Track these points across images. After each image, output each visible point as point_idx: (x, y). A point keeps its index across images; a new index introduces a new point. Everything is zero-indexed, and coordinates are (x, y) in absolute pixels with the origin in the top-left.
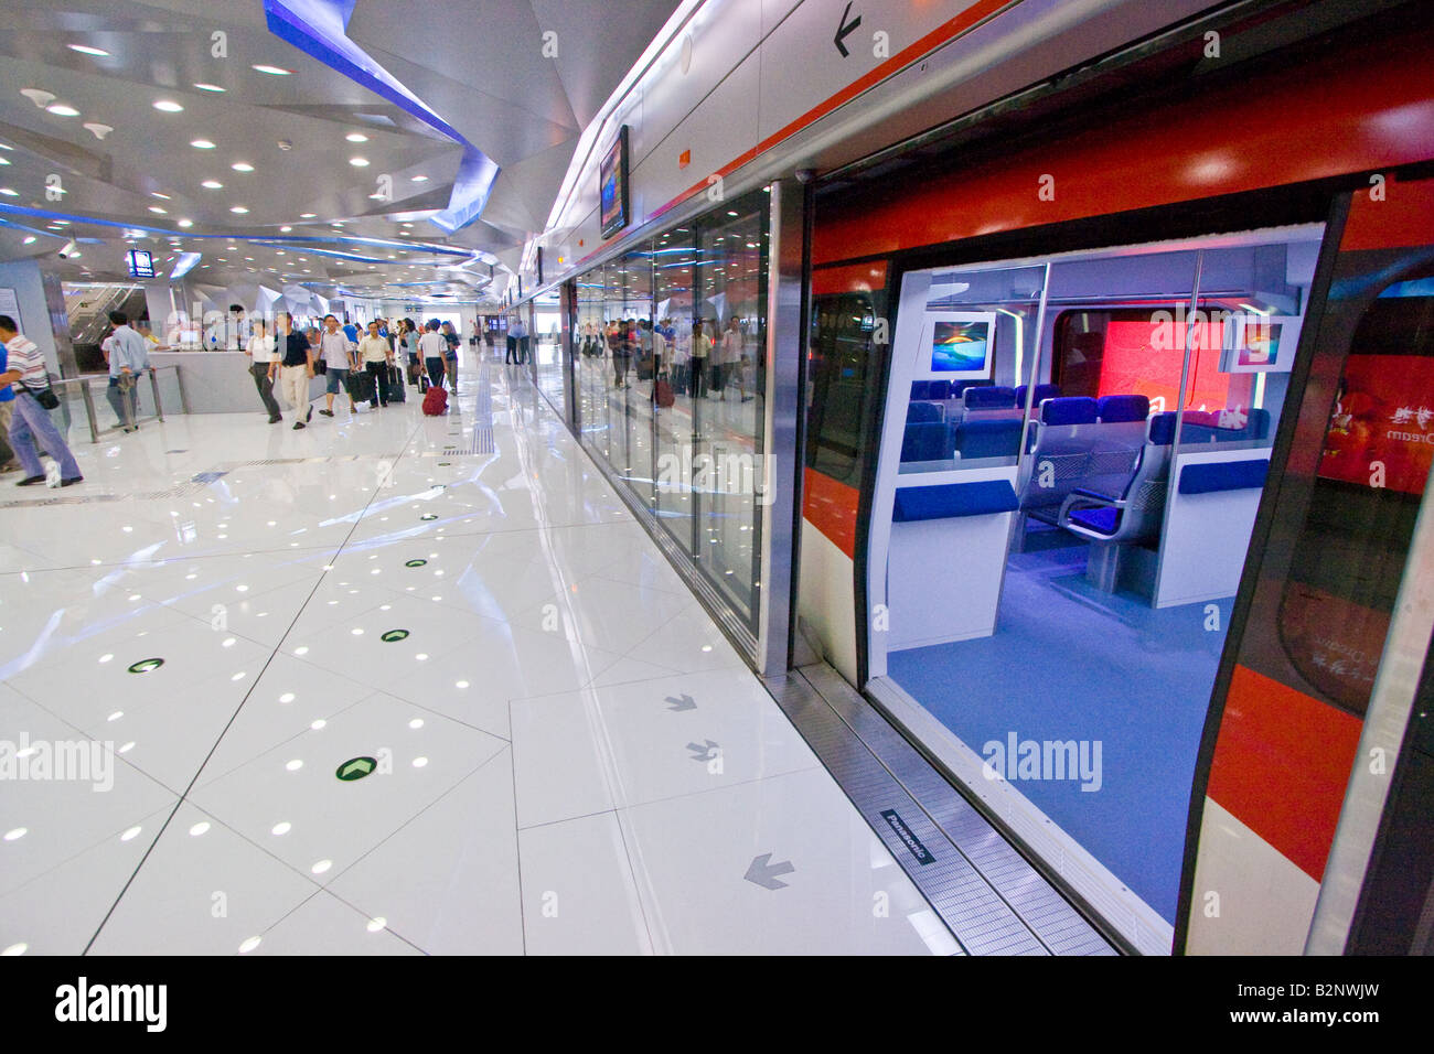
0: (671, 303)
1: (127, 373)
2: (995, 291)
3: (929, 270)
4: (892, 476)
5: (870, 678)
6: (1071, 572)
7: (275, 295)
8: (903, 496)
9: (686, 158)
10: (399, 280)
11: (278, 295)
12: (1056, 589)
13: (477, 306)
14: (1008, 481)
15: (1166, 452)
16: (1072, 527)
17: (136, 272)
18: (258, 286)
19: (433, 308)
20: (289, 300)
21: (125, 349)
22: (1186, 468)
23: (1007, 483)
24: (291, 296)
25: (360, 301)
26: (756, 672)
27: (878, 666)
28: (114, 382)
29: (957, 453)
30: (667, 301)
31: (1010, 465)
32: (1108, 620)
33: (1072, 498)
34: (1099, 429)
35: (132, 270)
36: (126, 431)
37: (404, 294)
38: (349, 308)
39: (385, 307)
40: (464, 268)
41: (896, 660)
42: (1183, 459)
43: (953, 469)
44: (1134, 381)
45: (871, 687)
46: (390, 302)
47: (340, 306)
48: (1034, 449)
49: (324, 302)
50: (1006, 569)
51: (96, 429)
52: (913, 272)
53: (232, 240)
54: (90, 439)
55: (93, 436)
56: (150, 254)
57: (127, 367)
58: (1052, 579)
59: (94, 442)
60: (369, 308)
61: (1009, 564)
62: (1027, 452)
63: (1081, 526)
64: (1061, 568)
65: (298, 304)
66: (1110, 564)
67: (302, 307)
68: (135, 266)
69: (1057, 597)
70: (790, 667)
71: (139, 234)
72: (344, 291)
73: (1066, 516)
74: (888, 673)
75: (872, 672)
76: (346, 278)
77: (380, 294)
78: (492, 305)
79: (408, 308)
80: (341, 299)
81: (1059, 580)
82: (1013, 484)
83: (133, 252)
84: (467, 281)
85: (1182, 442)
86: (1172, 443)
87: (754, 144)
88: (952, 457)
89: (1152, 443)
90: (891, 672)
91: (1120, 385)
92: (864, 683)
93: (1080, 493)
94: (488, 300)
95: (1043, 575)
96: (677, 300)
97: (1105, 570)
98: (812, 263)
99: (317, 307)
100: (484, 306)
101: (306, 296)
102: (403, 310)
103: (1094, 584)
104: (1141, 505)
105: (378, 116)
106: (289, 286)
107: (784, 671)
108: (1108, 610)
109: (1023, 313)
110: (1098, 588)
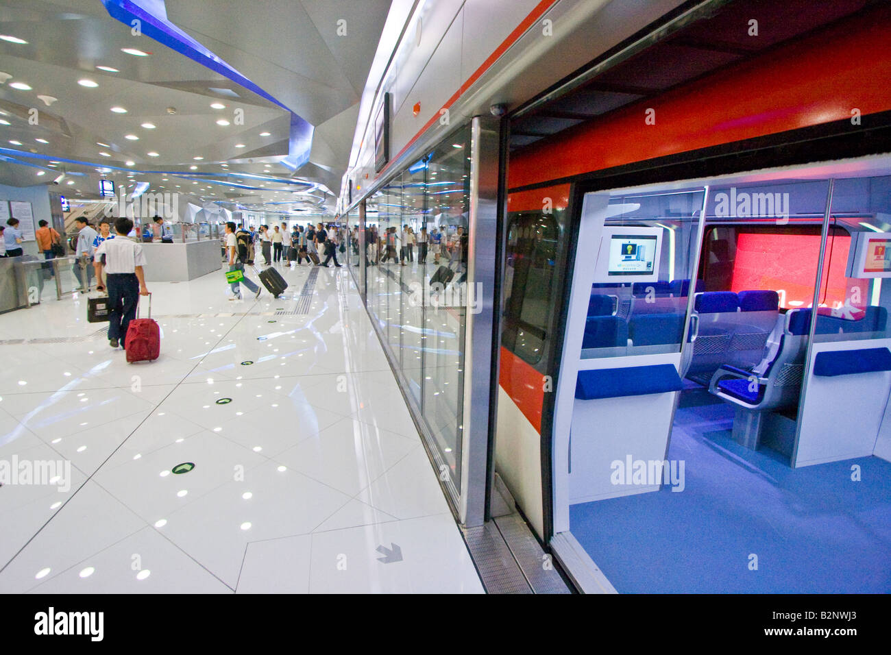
0: (442, 215)
1: (85, 256)
2: (653, 210)
3: (607, 192)
4: (574, 360)
5: (555, 533)
6: (720, 429)
7: (199, 209)
8: (583, 377)
9: (417, 108)
10: (271, 200)
11: (200, 209)
12: (709, 445)
13: (322, 216)
14: (673, 365)
15: (802, 341)
16: (721, 394)
17: (104, 193)
18: (187, 203)
19: (296, 217)
20: (207, 211)
21: (87, 240)
22: (820, 355)
23: (672, 367)
24: (208, 209)
25: (252, 213)
26: (458, 521)
27: (562, 522)
28: (78, 261)
29: (630, 341)
30: (440, 215)
31: (673, 351)
32: (754, 477)
33: (720, 373)
34: (738, 316)
35: (101, 192)
36: (82, 292)
37: (276, 208)
38: (245, 217)
39: (268, 217)
40: (309, 193)
41: (577, 511)
42: (818, 347)
43: (626, 354)
44: (760, 277)
45: (555, 543)
46: (270, 214)
47: (240, 216)
48: (694, 338)
49: (229, 213)
50: (672, 425)
51: (60, 291)
52: (593, 193)
53: (165, 175)
54: (56, 297)
55: (58, 295)
56: (113, 182)
57: (86, 252)
58: (704, 434)
59: (59, 300)
60: (257, 217)
61: (675, 422)
62: (689, 340)
63: (727, 394)
64: (710, 423)
65: (212, 214)
66: (753, 426)
67: (215, 216)
68: (103, 190)
69: (710, 453)
70: (487, 518)
71: (107, 170)
72: (242, 206)
73: (716, 385)
74: (570, 530)
75: (556, 528)
76: (239, 198)
77: (262, 208)
78: (331, 216)
79: (281, 218)
80: (240, 211)
81: (709, 436)
82: (677, 367)
83: (103, 181)
84: (313, 201)
85: (816, 333)
86: (808, 334)
87: (458, 87)
88: (625, 344)
89: (791, 334)
90: (573, 528)
91: (750, 279)
92: (550, 539)
93: (727, 369)
94: (328, 213)
95: (696, 429)
96: (445, 214)
97: (750, 431)
98: (507, 187)
99: (223, 215)
100: (326, 216)
101: (216, 210)
102: (278, 219)
103: (740, 440)
104: (780, 384)
105: (226, 90)
106: (206, 203)
107: (481, 522)
108: (754, 467)
109: (675, 227)
110: (742, 443)
